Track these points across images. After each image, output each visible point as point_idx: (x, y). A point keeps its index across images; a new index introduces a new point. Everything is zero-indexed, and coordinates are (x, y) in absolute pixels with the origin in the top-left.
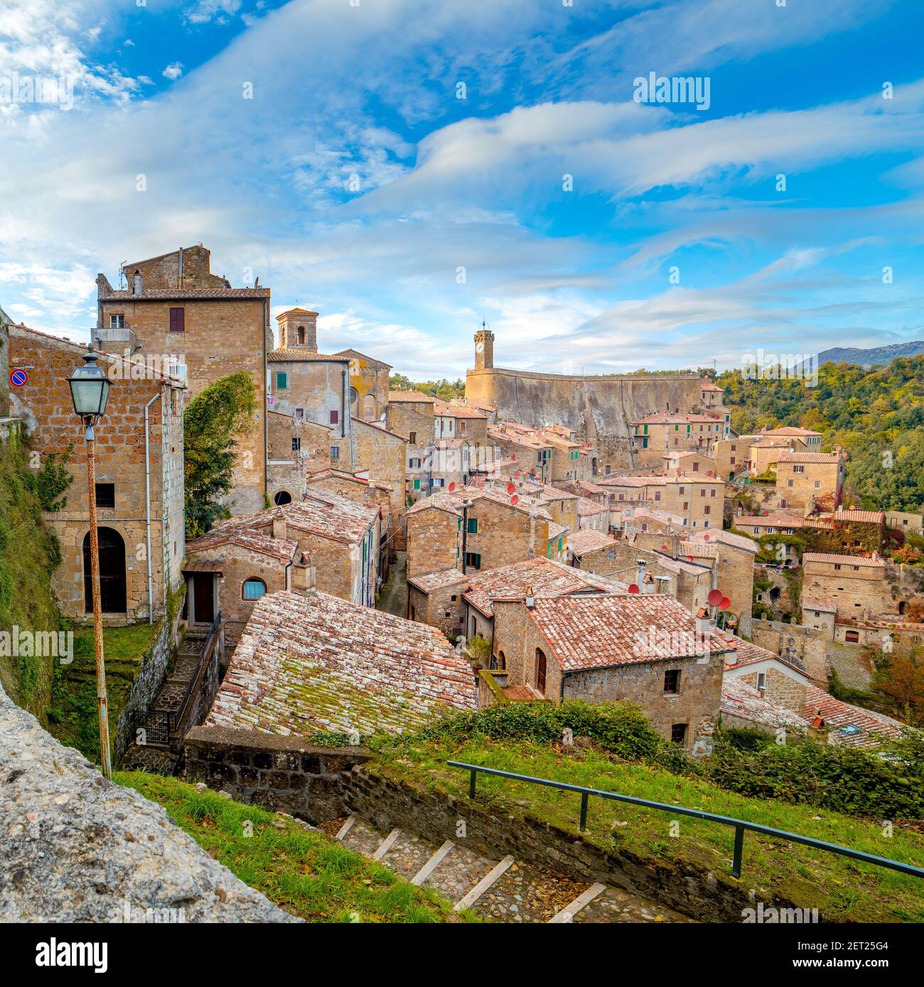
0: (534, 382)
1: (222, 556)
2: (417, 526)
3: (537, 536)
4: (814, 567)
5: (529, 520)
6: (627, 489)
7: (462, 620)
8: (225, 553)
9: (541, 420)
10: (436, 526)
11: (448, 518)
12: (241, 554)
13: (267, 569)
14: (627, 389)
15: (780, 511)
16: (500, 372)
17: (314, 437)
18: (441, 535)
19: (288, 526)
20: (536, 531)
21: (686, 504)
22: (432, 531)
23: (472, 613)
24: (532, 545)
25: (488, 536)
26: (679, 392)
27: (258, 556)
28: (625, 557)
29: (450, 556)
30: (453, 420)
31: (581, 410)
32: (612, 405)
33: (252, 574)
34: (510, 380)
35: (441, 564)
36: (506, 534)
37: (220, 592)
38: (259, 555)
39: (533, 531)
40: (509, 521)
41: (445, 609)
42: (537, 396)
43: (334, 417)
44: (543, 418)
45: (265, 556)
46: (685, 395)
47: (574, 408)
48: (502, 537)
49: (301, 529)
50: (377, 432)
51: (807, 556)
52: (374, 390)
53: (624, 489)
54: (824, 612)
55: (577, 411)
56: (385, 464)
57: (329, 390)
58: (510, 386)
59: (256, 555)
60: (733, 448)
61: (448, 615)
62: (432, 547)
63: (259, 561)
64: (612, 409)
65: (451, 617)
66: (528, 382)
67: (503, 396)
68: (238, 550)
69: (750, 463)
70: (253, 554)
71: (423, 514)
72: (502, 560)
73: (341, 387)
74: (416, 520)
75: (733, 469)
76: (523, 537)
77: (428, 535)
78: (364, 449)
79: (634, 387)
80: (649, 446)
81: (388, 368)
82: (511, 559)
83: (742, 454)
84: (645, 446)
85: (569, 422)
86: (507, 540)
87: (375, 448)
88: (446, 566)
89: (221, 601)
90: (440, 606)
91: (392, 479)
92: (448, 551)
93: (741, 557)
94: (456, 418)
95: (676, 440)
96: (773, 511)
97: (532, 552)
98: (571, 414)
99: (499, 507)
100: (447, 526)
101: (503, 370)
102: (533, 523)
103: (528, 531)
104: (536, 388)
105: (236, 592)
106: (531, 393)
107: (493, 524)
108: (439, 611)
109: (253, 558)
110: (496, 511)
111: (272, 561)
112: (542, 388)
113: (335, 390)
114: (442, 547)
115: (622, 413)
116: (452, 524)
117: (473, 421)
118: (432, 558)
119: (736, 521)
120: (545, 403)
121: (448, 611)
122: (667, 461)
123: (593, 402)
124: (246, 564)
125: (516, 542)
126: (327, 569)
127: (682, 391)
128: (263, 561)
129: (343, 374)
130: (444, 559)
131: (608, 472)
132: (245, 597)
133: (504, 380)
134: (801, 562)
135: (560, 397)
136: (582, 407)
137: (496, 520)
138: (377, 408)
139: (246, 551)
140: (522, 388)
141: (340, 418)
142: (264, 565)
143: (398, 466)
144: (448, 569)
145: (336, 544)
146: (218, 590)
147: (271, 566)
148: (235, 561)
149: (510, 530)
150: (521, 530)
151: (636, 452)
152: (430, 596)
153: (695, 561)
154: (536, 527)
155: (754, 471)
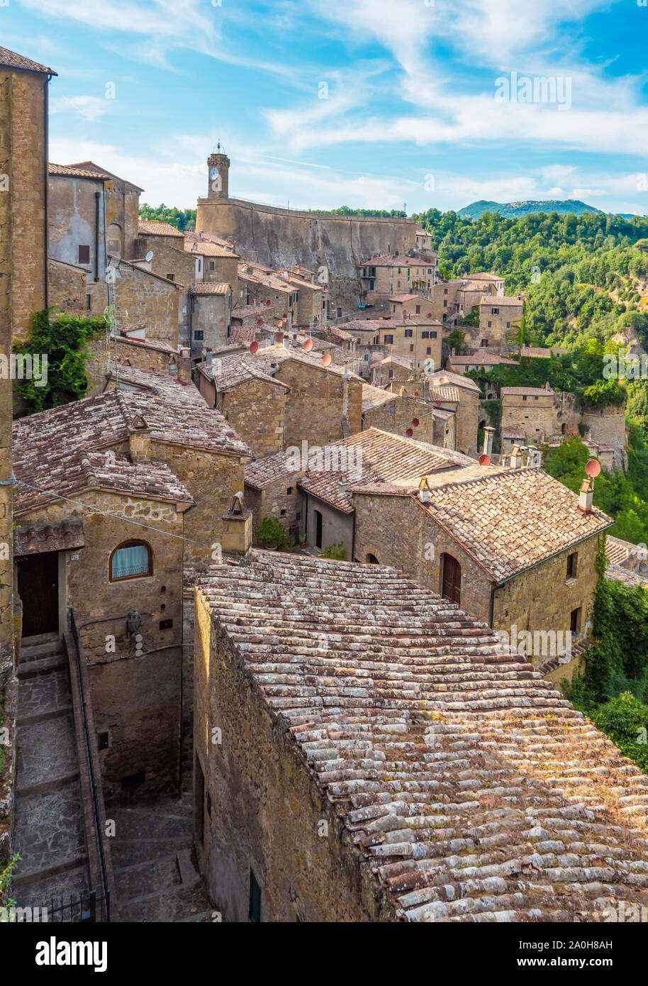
0: (270, 217)
1: (75, 513)
2: (235, 403)
3: (350, 401)
4: (509, 399)
5: (342, 383)
6: (364, 333)
7: (298, 516)
8: (80, 508)
9: (276, 259)
10: (259, 401)
11: (273, 391)
12: (108, 507)
13: (154, 523)
14: (356, 230)
15: (483, 350)
16: (236, 203)
17: (62, 281)
18: (265, 412)
19: (156, 442)
20: (350, 395)
21: (412, 346)
22: (254, 408)
23: (314, 507)
24: (345, 412)
25: (297, 404)
26: (398, 235)
27: (138, 505)
28: (404, 411)
29: (275, 436)
30: (202, 258)
31: (314, 250)
32: (343, 245)
33: (129, 537)
34: (246, 212)
35: (264, 449)
36: (317, 401)
37: (70, 578)
38: (141, 503)
39: (346, 396)
40: (320, 385)
41: (280, 506)
42: (273, 232)
43: (83, 254)
44: (278, 257)
45: (150, 504)
46: (403, 238)
47: (308, 247)
48: (313, 404)
49: (171, 444)
50: (141, 275)
51: (504, 390)
52: (122, 218)
53: (360, 333)
54: (518, 439)
55: (310, 251)
56: (151, 316)
57: (77, 216)
58: (246, 219)
59: (135, 504)
60: (446, 292)
61: (283, 512)
62: (253, 428)
63: (141, 512)
64: (342, 249)
65: (287, 515)
66: (264, 216)
67: (238, 231)
68: (105, 500)
69: (458, 306)
70: (130, 502)
71: (243, 387)
72: (313, 431)
73: (94, 214)
74: (235, 395)
75: (446, 311)
76: (336, 403)
77: (249, 413)
78: (125, 298)
79: (361, 228)
80: (375, 288)
81: (138, 191)
82: (323, 429)
83: (452, 297)
84: (372, 288)
85: (303, 262)
86: (319, 408)
87: (140, 296)
88: (271, 449)
89: (72, 592)
90: (275, 504)
91: (162, 336)
92: (273, 430)
93: (469, 398)
94: (205, 257)
95: (399, 282)
96: (477, 350)
97: (345, 419)
98: (305, 253)
99: (309, 370)
100: (271, 401)
101: (239, 201)
102: (346, 386)
103: (341, 396)
104: (271, 223)
105: (100, 572)
106: (266, 229)
107: (303, 390)
108: (273, 510)
109: (130, 508)
110: (305, 375)
111: (161, 509)
112: (277, 223)
113: (85, 218)
114: (266, 427)
115: (351, 255)
116: (278, 397)
117: (222, 260)
118: (254, 442)
119: (451, 360)
120: (280, 242)
121: (284, 508)
122: (393, 304)
123: (326, 242)
124: (118, 522)
125: (328, 410)
126: (208, 498)
127: (401, 234)
128: (146, 512)
129: (97, 196)
130: (268, 441)
131: (340, 315)
132: (113, 576)
133: (240, 212)
134: (499, 395)
135: (295, 234)
136: (315, 247)
137: (306, 385)
138: (123, 243)
139: (118, 499)
140: (257, 222)
141: (92, 256)
142: (149, 517)
143: (168, 320)
144: (273, 453)
145: (223, 460)
146: (68, 574)
147: (160, 518)
148: (98, 519)
149: (321, 396)
150: (333, 395)
151: (365, 293)
152: (264, 492)
153: (443, 406)
154: (350, 390)
155: (461, 312)
